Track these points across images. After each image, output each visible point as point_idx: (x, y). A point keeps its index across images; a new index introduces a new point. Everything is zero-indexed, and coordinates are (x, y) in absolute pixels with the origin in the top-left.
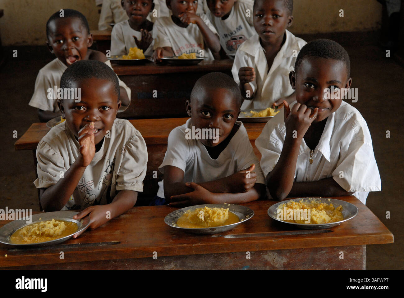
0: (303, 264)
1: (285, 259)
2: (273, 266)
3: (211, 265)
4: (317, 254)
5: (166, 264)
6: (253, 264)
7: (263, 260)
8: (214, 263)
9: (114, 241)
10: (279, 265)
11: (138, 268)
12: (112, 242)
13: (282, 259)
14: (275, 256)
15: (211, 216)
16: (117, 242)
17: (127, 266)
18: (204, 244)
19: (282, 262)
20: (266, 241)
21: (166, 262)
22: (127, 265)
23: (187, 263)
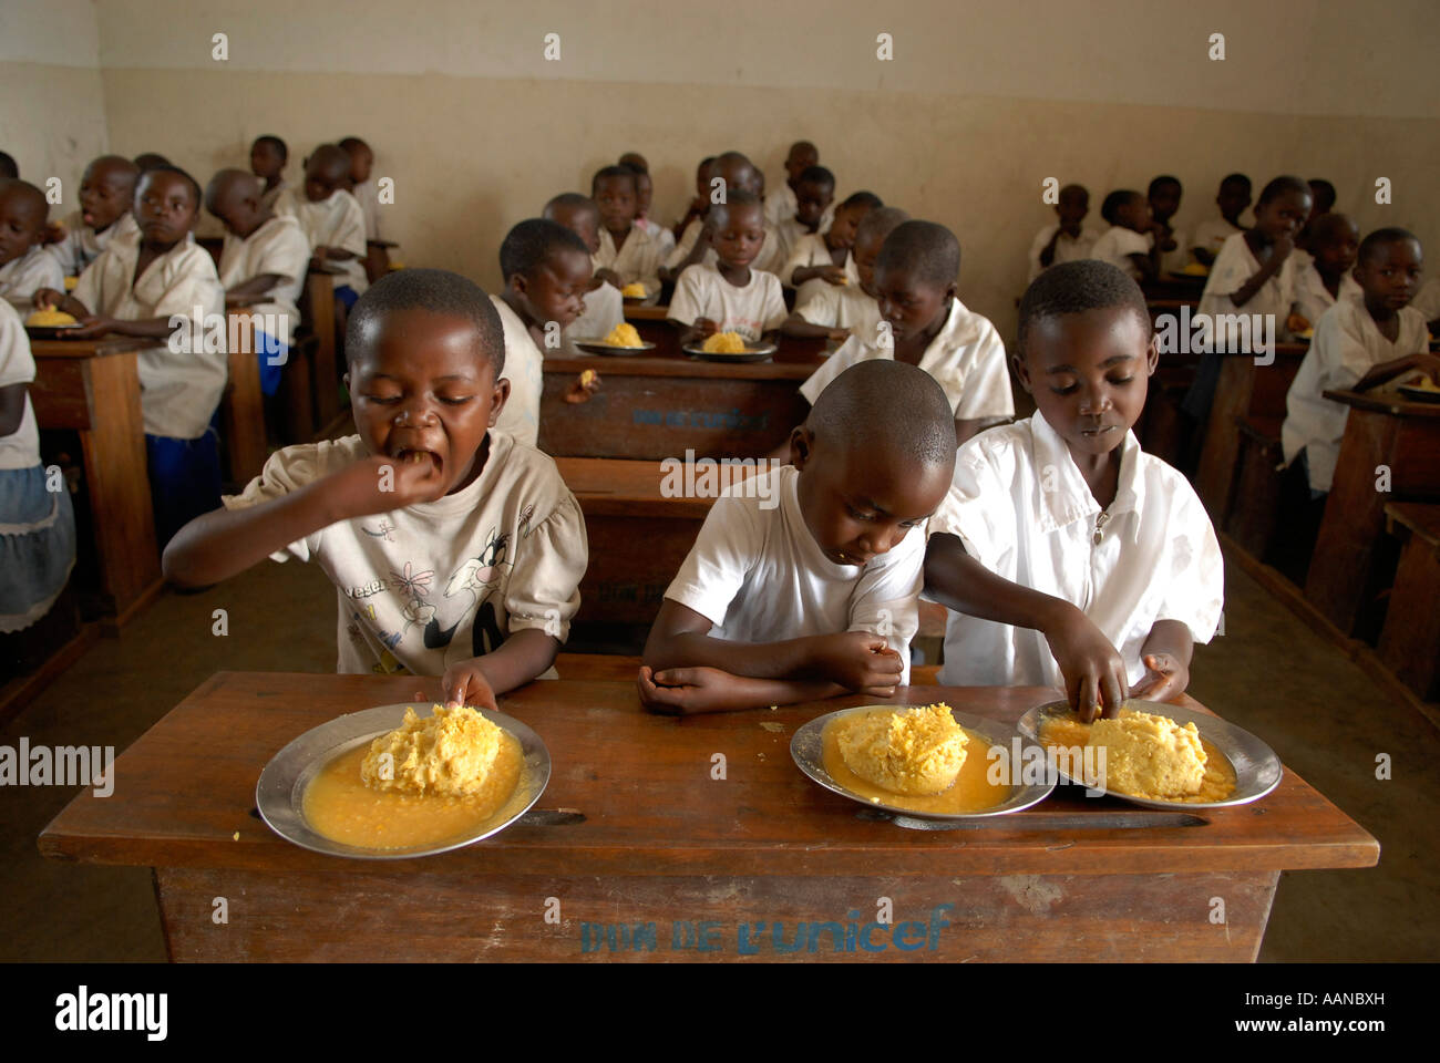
0: (1106, 905)
1: (1059, 891)
2: (1021, 907)
3: (844, 895)
4: (1150, 881)
5: (715, 884)
6: (967, 900)
7: (997, 891)
8: (854, 890)
9: (565, 810)
10: (1039, 905)
11: (630, 889)
12: (560, 810)
13: (1051, 890)
14: (1031, 881)
15: (910, 757)
16: (576, 815)
17: (600, 884)
18: (840, 849)
19: (1049, 898)
20: (1027, 849)
21: (714, 879)
22: (598, 879)
23: (776, 885)
